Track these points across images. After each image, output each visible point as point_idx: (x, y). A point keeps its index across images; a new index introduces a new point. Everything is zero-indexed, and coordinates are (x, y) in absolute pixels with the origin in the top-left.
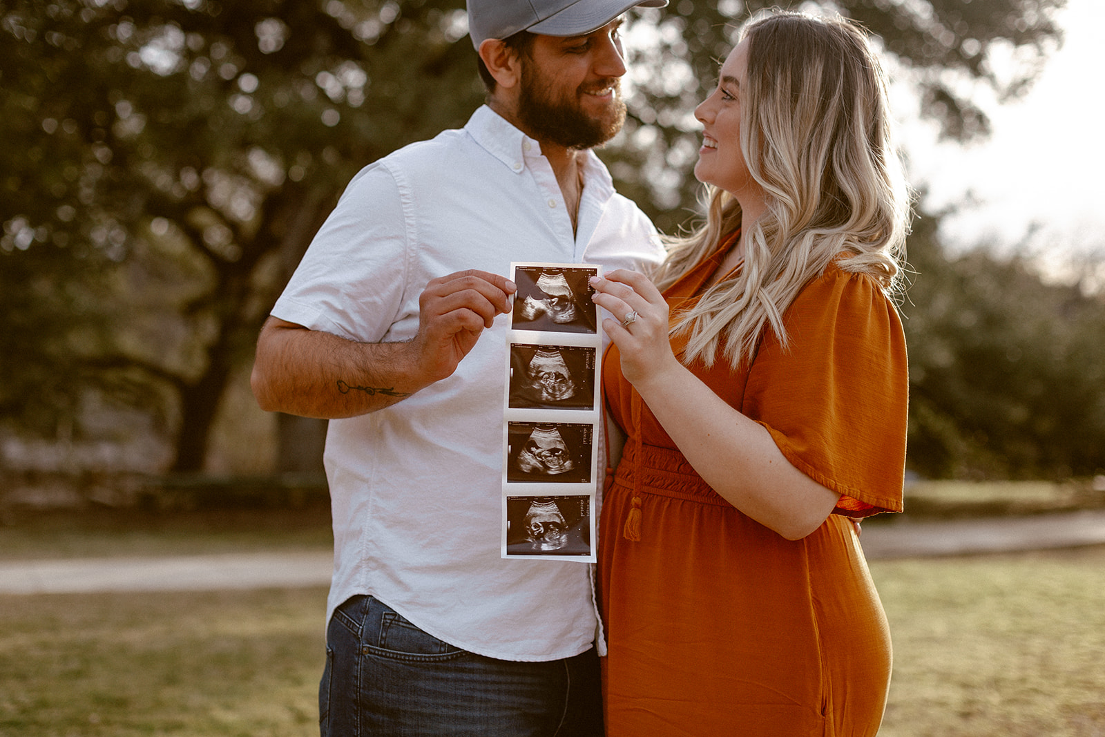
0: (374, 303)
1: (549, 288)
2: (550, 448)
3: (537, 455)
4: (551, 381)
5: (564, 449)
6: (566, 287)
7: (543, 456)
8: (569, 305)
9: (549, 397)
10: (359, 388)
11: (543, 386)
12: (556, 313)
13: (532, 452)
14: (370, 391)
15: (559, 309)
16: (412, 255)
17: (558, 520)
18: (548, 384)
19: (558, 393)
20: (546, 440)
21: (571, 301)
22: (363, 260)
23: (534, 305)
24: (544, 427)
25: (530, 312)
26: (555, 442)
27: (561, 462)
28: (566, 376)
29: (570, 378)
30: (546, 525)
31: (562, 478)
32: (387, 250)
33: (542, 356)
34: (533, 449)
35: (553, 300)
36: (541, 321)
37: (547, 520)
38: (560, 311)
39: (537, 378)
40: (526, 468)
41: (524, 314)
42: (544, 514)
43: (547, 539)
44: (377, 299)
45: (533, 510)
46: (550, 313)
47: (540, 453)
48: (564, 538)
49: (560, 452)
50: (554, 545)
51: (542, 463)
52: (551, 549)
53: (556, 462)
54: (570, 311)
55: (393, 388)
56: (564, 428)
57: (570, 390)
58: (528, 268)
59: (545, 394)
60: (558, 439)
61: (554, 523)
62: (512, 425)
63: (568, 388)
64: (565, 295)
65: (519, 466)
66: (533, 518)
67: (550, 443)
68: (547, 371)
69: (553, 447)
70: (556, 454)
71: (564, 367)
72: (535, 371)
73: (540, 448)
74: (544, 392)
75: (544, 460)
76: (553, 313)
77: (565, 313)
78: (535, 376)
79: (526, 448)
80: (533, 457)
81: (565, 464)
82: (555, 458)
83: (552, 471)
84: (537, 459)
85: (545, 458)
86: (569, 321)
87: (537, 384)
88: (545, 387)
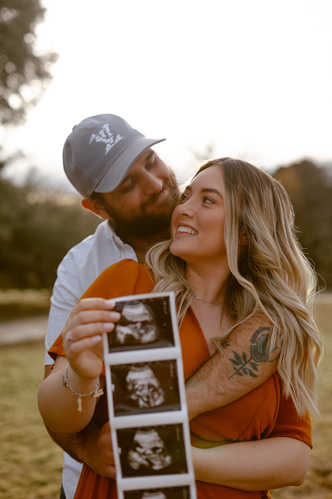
1: (133, 316)
2: (151, 447)
3: (142, 454)
5: (163, 447)
7: (147, 454)
9: (146, 405)
11: (139, 396)
13: (137, 452)
15: (142, 331)
18: (143, 394)
19: (151, 401)
20: (148, 440)
24: (145, 429)
25: (121, 338)
26: (155, 441)
27: (163, 457)
28: (157, 386)
29: (160, 387)
31: (166, 471)
33: (135, 371)
34: (138, 449)
39: (134, 391)
40: (135, 466)
46: (136, 336)
47: (144, 452)
49: (161, 449)
51: (147, 460)
53: (158, 459)
56: (161, 430)
57: (161, 397)
59: (141, 403)
60: (157, 439)
62: (119, 432)
63: (159, 395)
67: (150, 443)
68: (140, 383)
69: (153, 445)
70: (157, 451)
71: (154, 378)
72: (131, 385)
73: (143, 447)
74: (140, 401)
75: (148, 458)
78: (131, 389)
79: (132, 449)
80: (139, 456)
81: (166, 459)
82: (157, 455)
83: (156, 466)
84: (143, 457)
85: (149, 456)
87: (134, 396)
88: (141, 397)
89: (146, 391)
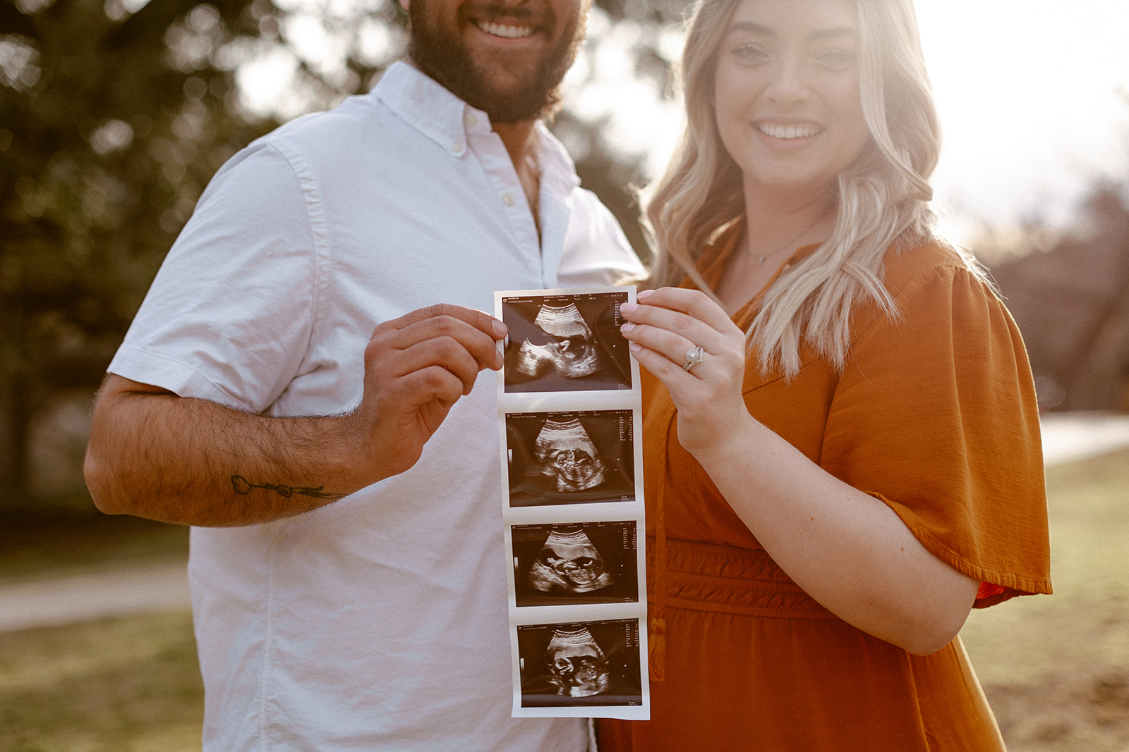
0: (272, 351)
1: (555, 327)
2: (575, 558)
3: (558, 568)
4: (570, 463)
5: (595, 558)
6: (581, 323)
7: (566, 569)
8: (587, 350)
9: (568, 487)
10: (267, 487)
11: (559, 471)
12: (569, 362)
13: (549, 565)
14: (285, 492)
15: (571, 356)
16: (324, 279)
17: (593, 654)
18: (566, 468)
19: (580, 479)
20: (567, 547)
21: (590, 342)
22: (252, 288)
23: (534, 354)
24: (565, 529)
25: (530, 364)
26: (582, 549)
27: (593, 575)
28: (592, 455)
29: (596, 456)
30: (575, 661)
31: (597, 596)
32: (287, 271)
33: (552, 428)
34: (551, 560)
35: (562, 344)
36: (546, 377)
37: (577, 654)
38: (574, 360)
39: (549, 461)
40: (542, 586)
41: (521, 369)
42: (572, 646)
43: (579, 680)
44: (274, 345)
45: (556, 641)
46: (559, 363)
47: (562, 565)
48: (603, 679)
49: (591, 562)
50: (590, 689)
51: (565, 578)
52: (585, 694)
53: (586, 576)
54: (589, 358)
55: (322, 487)
56: (594, 531)
57: (599, 474)
58: (521, 298)
59: (562, 483)
60: (586, 545)
61: (588, 658)
62: (516, 530)
63: (595, 471)
64: (580, 336)
65: (532, 584)
66: (558, 653)
67: (575, 550)
68: (563, 449)
69: (579, 555)
70: (585, 565)
71: (588, 441)
72: (544, 451)
73: (561, 558)
74: (560, 480)
75: (568, 574)
76: (563, 363)
77: (583, 361)
78: (544, 458)
79: (539, 560)
80: (550, 571)
81: (599, 578)
82: (584, 570)
83: (580, 588)
84: (558, 574)
85: (569, 572)
86: (589, 373)
87: (549, 469)
88: (562, 473)
89: (571, 463)
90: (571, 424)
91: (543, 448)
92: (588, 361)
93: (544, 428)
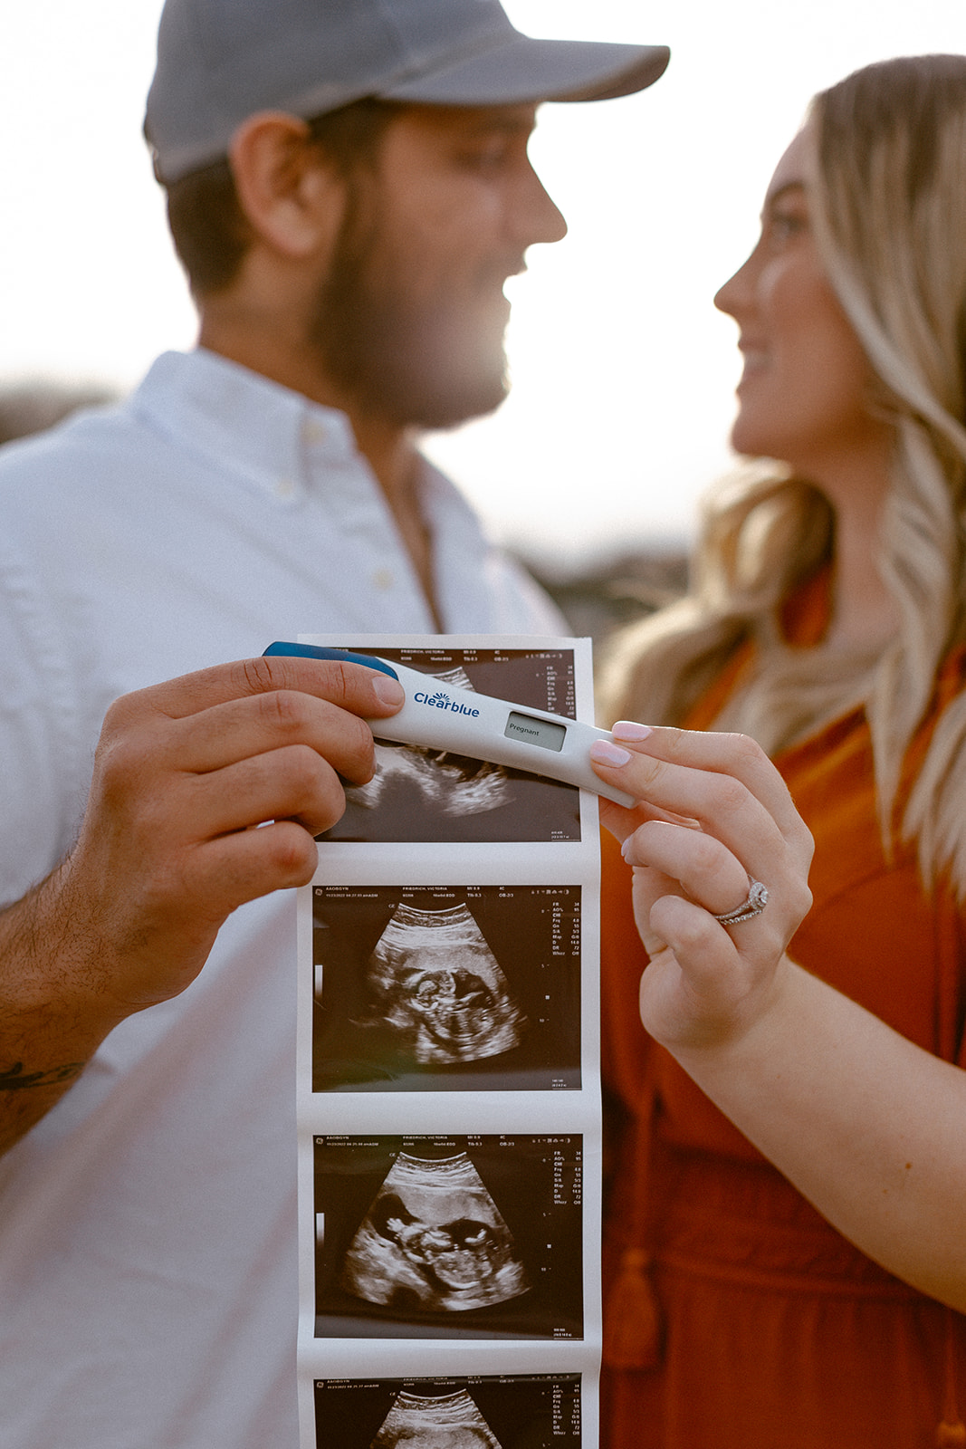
2: (447, 1220)
3: (409, 1245)
4: (445, 1001)
5: (492, 1225)
7: (427, 1247)
9: (440, 1053)
11: (420, 1018)
12: (450, 784)
13: (390, 1235)
18: (436, 1012)
19: (465, 1038)
20: (435, 1193)
24: (430, 1149)
25: (371, 785)
26: (463, 1199)
27: (486, 1267)
28: (492, 984)
29: (502, 989)
31: (492, 1320)
33: (411, 922)
34: (395, 1224)
36: (402, 813)
38: (461, 779)
39: (400, 994)
40: (373, 1290)
42: (435, 1429)
45: (398, 1418)
46: (428, 786)
47: (418, 1237)
49: (482, 1234)
51: (426, 1271)
53: (469, 1269)
56: (490, 1152)
57: (505, 1028)
59: (426, 1044)
60: (476, 1189)
62: (323, 1148)
65: (352, 1284)
66: (402, 1442)
67: (447, 1202)
68: (431, 968)
69: (456, 1216)
70: (469, 1240)
71: (485, 953)
72: (392, 971)
73: (416, 1220)
74: (422, 1037)
75: (432, 1261)
76: (437, 785)
77: (478, 783)
78: (391, 988)
79: (369, 1223)
80: (393, 1251)
81: (499, 1275)
82: (466, 1252)
83: (457, 1299)
84: (408, 1259)
85: (435, 1256)
86: (491, 807)
87: (400, 1013)
88: (427, 1022)
89: (447, 1002)
90: (450, 914)
91: (389, 964)
92: (488, 783)
93: (392, 921)
